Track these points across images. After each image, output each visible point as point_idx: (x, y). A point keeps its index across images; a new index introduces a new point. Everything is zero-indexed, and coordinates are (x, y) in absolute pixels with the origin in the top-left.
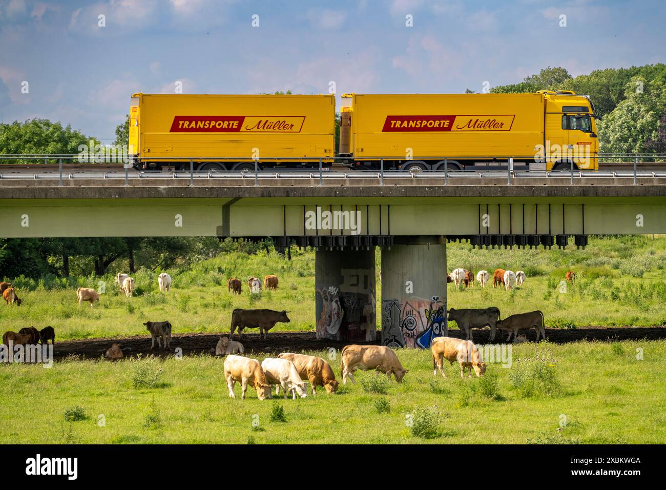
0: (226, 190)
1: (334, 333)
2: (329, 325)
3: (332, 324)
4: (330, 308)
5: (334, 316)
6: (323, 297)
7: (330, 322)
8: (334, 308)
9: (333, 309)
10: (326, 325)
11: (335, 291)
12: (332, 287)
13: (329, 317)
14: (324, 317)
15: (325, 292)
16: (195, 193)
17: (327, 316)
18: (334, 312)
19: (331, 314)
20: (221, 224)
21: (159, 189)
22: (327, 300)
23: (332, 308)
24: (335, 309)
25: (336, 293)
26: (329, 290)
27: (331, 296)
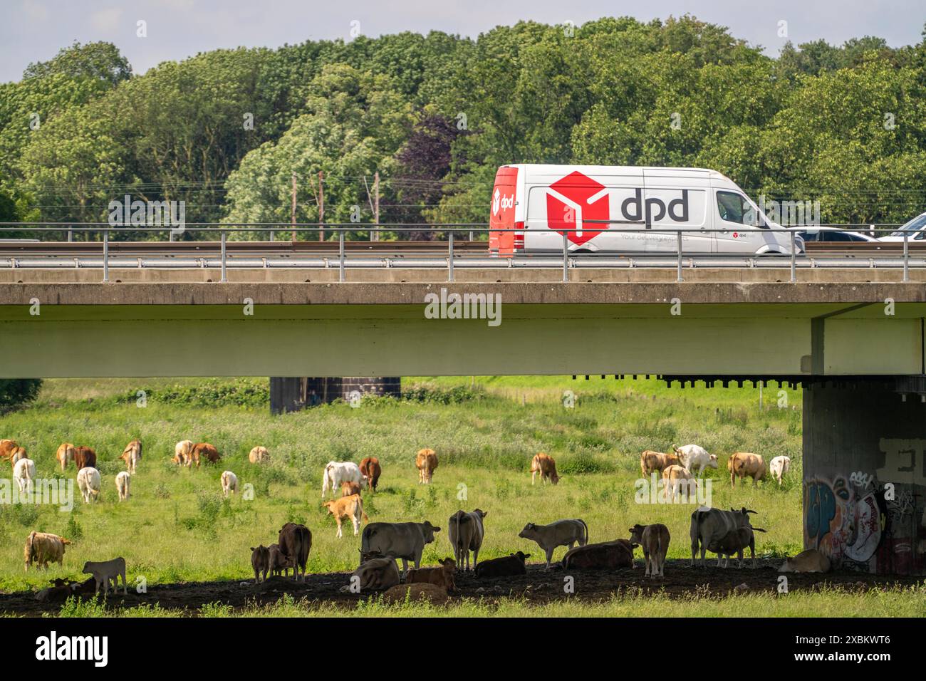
0: (854, 288)
1: (862, 559)
2: (850, 545)
3: (858, 543)
4: (853, 513)
5: (864, 527)
6: (835, 492)
7: (854, 538)
8: (862, 512)
9: (861, 515)
10: (844, 545)
11: (867, 480)
12: (860, 473)
13: (851, 528)
14: (838, 529)
15: (841, 483)
16: (800, 293)
17: (846, 529)
18: (864, 520)
19: (856, 523)
20: (809, 352)
21: (738, 287)
22: (845, 497)
23: (857, 512)
24: (865, 514)
25: (868, 483)
26: (851, 479)
27: (856, 489)
